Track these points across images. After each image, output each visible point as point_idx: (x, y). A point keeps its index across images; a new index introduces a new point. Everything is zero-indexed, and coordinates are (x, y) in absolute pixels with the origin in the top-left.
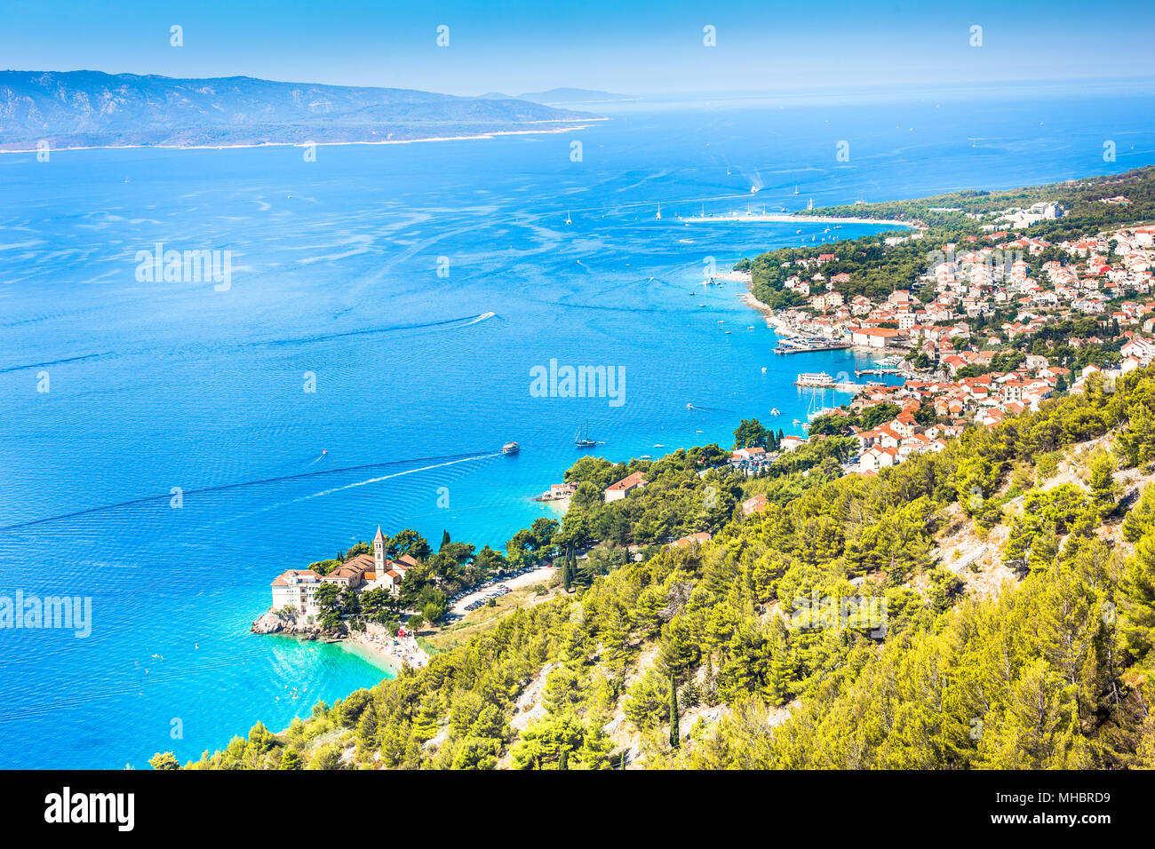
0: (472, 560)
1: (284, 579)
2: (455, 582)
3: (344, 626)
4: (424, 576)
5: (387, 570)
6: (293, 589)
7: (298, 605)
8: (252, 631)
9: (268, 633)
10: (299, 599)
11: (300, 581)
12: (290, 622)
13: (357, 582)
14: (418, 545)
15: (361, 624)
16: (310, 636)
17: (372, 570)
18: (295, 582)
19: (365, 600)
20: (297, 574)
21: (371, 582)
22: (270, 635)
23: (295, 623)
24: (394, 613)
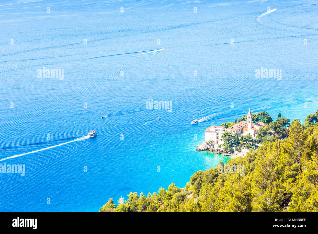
0: (288, 125)
1: (210, 129)
2: (280, 134)
3: (233, 149)
4: (267, 130)
5: (252, 127)
6: (214, 133)
7: (215, 140)
8: (197, 149)
9: (203, 150)
10: (216, 138)
11: (216, 130)
12: (212, 147)
13: (240, 132)
14: (267, 118)
15: (240, 149)
16: (219, 152)
17: (246, 127)
18: (214, 130)
19: (241, 139)
20: (216, 127)
21: (246, 132)
22: (204, 151)
23: (214, 147)
24: (253, 145)
